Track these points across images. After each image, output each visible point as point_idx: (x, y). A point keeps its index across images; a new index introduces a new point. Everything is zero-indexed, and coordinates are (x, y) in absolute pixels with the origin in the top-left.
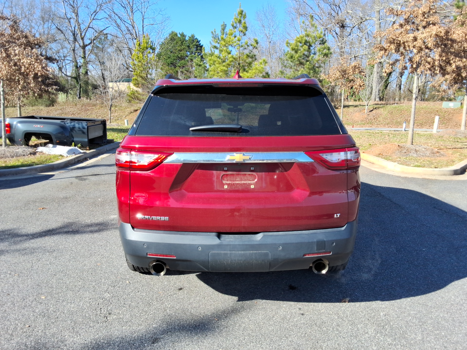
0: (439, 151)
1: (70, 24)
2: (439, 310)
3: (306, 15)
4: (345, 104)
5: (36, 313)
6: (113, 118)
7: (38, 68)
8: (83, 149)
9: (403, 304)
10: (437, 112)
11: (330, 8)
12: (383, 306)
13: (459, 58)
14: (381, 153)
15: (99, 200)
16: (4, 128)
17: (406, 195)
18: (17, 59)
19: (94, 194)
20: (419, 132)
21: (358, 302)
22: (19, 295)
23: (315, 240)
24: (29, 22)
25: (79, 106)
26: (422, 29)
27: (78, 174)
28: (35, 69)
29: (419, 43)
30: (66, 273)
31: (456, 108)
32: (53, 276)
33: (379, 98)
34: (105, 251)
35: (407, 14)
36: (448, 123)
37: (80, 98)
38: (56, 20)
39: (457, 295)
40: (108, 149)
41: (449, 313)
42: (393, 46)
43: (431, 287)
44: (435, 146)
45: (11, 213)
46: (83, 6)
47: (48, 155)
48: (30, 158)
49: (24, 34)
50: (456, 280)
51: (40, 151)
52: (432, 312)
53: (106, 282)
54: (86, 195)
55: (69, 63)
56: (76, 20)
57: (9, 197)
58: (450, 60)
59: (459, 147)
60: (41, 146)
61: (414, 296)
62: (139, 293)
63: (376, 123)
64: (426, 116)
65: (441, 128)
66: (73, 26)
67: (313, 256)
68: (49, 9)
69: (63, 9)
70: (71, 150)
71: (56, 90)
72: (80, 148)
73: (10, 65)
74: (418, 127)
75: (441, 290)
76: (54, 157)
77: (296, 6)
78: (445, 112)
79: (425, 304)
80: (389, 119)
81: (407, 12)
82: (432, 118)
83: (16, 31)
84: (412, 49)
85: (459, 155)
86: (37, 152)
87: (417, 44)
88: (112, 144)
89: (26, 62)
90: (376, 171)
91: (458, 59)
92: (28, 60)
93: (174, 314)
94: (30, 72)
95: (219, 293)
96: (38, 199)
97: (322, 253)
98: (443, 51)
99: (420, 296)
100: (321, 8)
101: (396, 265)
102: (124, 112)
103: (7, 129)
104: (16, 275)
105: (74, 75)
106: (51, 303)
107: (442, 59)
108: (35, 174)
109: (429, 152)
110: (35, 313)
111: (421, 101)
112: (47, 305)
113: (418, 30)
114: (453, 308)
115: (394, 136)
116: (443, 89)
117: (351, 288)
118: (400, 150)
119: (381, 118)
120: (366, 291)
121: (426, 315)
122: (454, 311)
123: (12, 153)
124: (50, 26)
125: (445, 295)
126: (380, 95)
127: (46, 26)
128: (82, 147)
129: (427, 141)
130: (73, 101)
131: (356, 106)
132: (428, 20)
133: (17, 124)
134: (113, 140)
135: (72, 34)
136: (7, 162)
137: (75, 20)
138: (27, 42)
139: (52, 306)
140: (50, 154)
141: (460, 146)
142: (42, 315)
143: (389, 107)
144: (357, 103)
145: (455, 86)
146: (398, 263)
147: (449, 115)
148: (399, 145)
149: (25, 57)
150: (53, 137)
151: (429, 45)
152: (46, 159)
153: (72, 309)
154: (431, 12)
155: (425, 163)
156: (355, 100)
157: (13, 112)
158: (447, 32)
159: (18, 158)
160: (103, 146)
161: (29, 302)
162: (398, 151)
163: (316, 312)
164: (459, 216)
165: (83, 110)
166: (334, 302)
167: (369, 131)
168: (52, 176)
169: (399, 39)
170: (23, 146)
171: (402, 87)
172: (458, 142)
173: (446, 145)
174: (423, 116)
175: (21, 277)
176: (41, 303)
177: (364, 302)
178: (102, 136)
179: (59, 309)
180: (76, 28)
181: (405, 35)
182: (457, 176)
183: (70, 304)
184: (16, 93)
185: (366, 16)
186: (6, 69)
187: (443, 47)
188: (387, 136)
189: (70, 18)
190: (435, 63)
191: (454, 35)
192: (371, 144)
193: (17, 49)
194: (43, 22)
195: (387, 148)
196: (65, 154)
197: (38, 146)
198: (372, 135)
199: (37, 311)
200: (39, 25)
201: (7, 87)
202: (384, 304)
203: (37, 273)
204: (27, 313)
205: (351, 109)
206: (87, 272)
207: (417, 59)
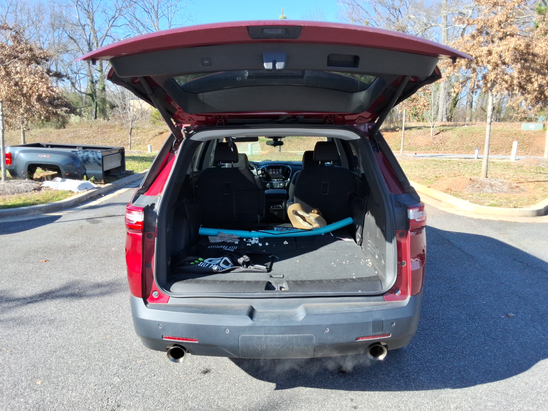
0: (518, 185)
1: (85, 32)
2: (522, 400)
3: (360, 20)
4: (406, 125)
5: (29, 404)
6: (134, 143)
7: (43, 88)
8: (97, 182)
9: (478, 392)
10: (516, 136)
11: (388, 12)
12: (454, 396)
13: (542, 76)
14: (450, 188)
15: (113, 249)
16: (4, 159)
17: (480, 243)
18: (19, 77)
19: (107, 242)
20: (494, 161)
21: (423, 390)
22: (10, 379)
23: (371, 320)
24: (36, 29)
25: (94, 128)
26: (498, 41)
27: (90, 215)
28: (39, 89)
29: (494, 58)
30: (68, 349)
31: (538, 130)
32: (52, 353)
33: (447, 118)
34: (116, 319)
35: (480, 23)
36: (528, 149)
37: (96, 118)
38: (68, 27)
39: (545, 380)
40: (126, 182)
41: (535, 404)
42: (464, 61)
43: (512, 368)
44: (513, 179)
45: (8, 267)
46: (100, 10)
47: (55, 191)
48: (34, 195)
49: (28, 46)
50: (542, 359)
51: (46, 186)
52: (514, 403)
53: (115, 361)
54: (98, 243)
55: (83, 78)
56: (92, 28)
57: (7, 245)
58: (531, 78)
59: (543, 180)
60: (48, 180)
61: (492, 381)
62: (155, 377)
63: (443, 149)
64: (502, 139)
65: (520, 154)
66: (88, 34)
67: (367, 340)
68: (59, 15)
69: (76, 15)
70: (83, 185)
71: (66, 112)
72: (93, 182)
73: (10, 85)
74: (493, 153)
75: (525, 372)
76: (62, 194)
77: (349, 10)
78: (525, 135)
79: (505, 392)
80: (458, 143)
81: (480, 21)
82: (509, 143)
83: (19, 42)
84: (486, 66)
85: (543, 190)
86: (43, 187)
87: (492, 59)
88: (131, 176)
89: (28, 81)
90: (443, 211)
91: (540, 76)
92: (31, 80)
93: (196, 407)
94: (33, 93)
95: (253, 378)
96: (40, 248)
97: (380, 336)
98: (523, 67)
99: (498, 381)
100: (378, 12)
101: (469, 338)
102: (148, 135)
103: (7, 159)
104: (8, 351)
105: (90, 92)
106: (48, 391)
107: (522, 77)
108: (39, 215)
109: (507, 187)
110: (27, 404)
111: (496, 121)
112: (43, 394)
113: (493, 42)
114: (540, 398)
115: (464, 166)
116: (523, 110)
117: (414, 370)
118: (472, 184)
119: (449, 142)
120: (432, 374)
121: (506, 408)
122: (541, 402)
123: (12, 189)
124: (61, 34)
125: (529, 380)
126: (448, 115)
127: (56, 34)
128: (96, 181)
129: (504, 172)
130: (87, 123)
131: (420, 128)
132: (505, 31)
133: (19, 154)
134: (133, 171)
135: (86, 43)
136: (7, 199)
137: (90, 27)
138: (32, 56)
139: (49, 395)
140: (58, 190)
141: (543, 178)
142: (36, 408)
143: (459, 129)
144: (421, 124)
145: (537, 106)
146: (471, 335)
147: (529, 138)
148: (471, 178)
149: (28, 76)
150: (62, 169)
151: (507, 61)
152: (52, 195)
153: (73, 399)
154: (509, 21)
155: (502, 200)
156: (419, 121)
157: (18, 135)
158: (528, 46)
159: (20, 195)
160: (121, 178)
161: (21, 390)
162: (469, 186)
163: (371, 404)
164: (545, 271)
165: (100, 133)
166: (394, 391)
167: (435, 158)
168: (59, 217)
169: (471, 53)
170: (27, 180)
171: (474, 104)
172: (540, 173)
173: (526, 177)
174: (498, 140)
175: (14, 354)
176: (36, 391)
177: (430, 389)
178: (120, 167)
179: (57, 399)
180: (92, 36)
181: (477, 48)
182: (541, 217)
183: (70, 392)
184: (18, 116)
185: (431, 22)
186: (5, 90)
187: (523, 62)
188: (456, 166)
189: (85, 25)
190: (513, 82)
191: (537, 49)
192: (438, 176)
193: (19, 66)
194: (53, 29)
195: (457, 182)
196: (76, 190)
197: (44, 180)
198: (440, 164)
199: (30, 401)
200: (48, 33)
201: (8, 108)
202: (455, 392)
203: (33, 349)
204: (17, 405)
205: (414, 132)
206: (94, 348)
207: (492, 76)
